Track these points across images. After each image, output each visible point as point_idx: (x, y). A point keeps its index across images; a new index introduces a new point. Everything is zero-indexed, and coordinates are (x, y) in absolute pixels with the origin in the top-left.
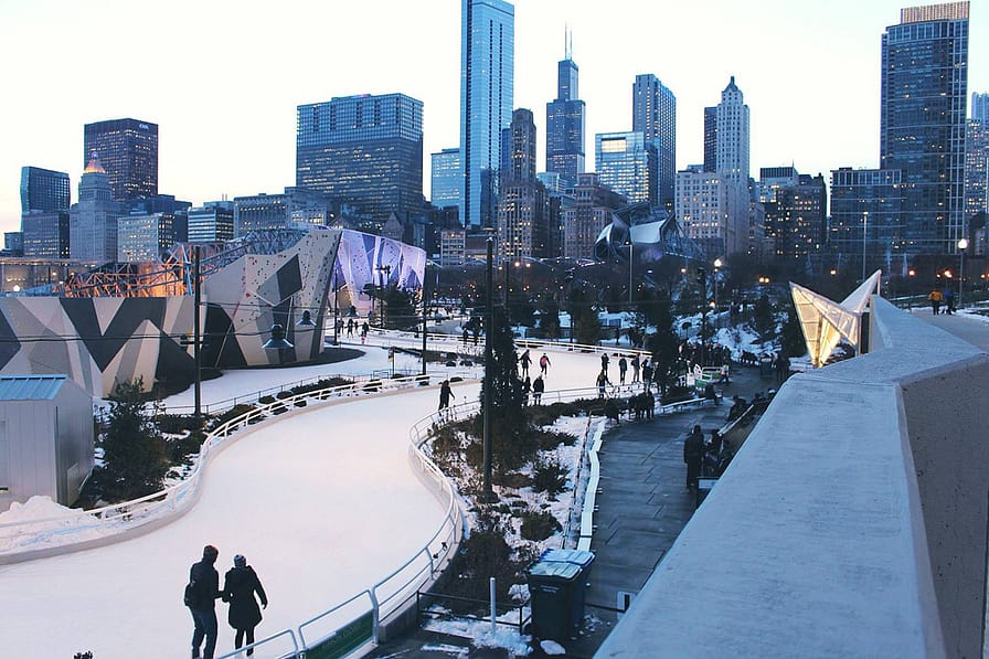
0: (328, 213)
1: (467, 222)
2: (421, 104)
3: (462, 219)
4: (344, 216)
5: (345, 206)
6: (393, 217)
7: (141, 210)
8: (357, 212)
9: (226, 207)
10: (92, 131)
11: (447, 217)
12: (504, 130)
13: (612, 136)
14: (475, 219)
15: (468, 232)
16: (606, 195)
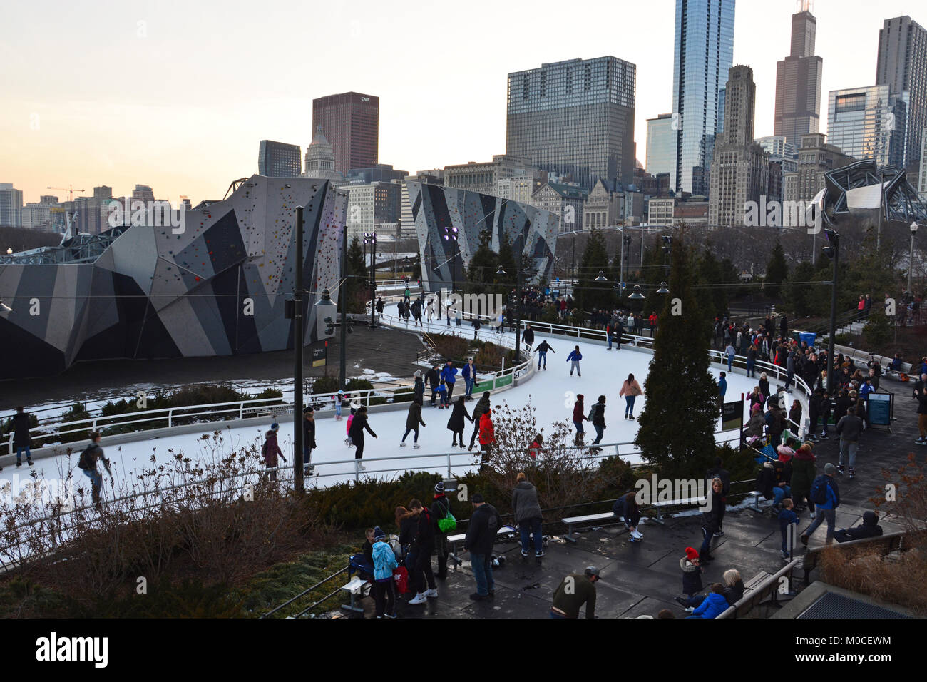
0: (535, 180)
1: (678, 190)
2: (633, 67)
3: (673, 186)
4: (551, 184)
5: (553, 174)
6: (599, 184)
7: (359, 179)
8: (564, 180)
9: (438, 175)
10: (321, 106)
11: (658, 185)
12: (721, 91)
13: (849, 93)
14: (687, 186)
15: (677, 201)
16: (835, 157)
